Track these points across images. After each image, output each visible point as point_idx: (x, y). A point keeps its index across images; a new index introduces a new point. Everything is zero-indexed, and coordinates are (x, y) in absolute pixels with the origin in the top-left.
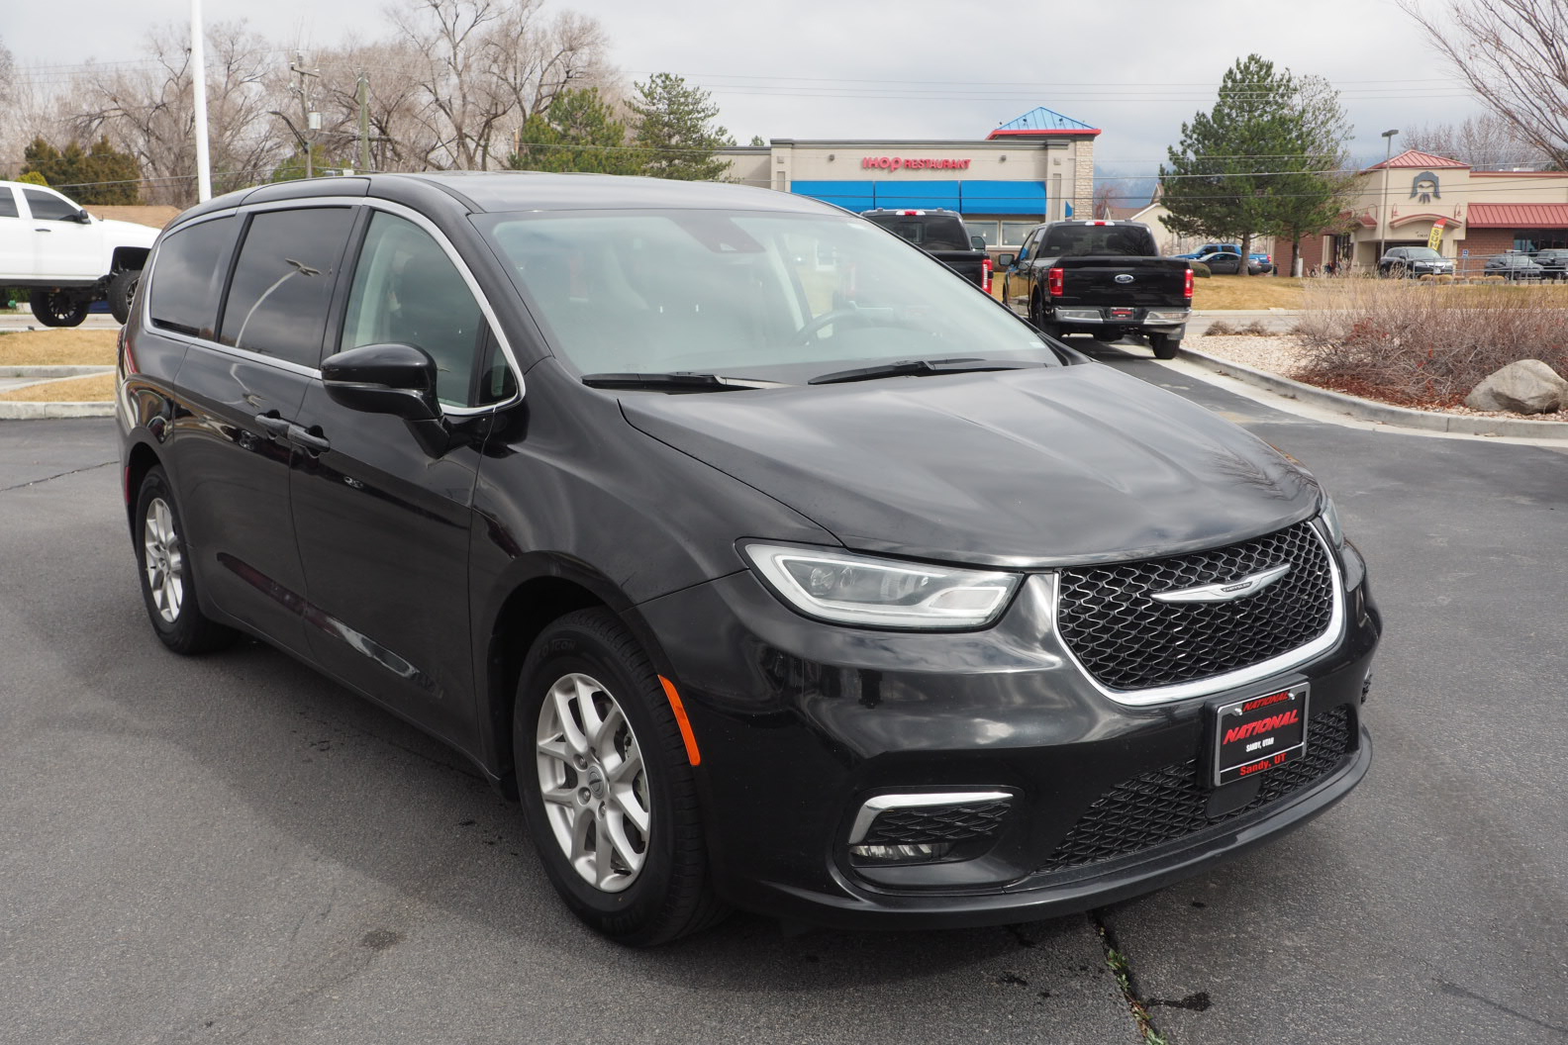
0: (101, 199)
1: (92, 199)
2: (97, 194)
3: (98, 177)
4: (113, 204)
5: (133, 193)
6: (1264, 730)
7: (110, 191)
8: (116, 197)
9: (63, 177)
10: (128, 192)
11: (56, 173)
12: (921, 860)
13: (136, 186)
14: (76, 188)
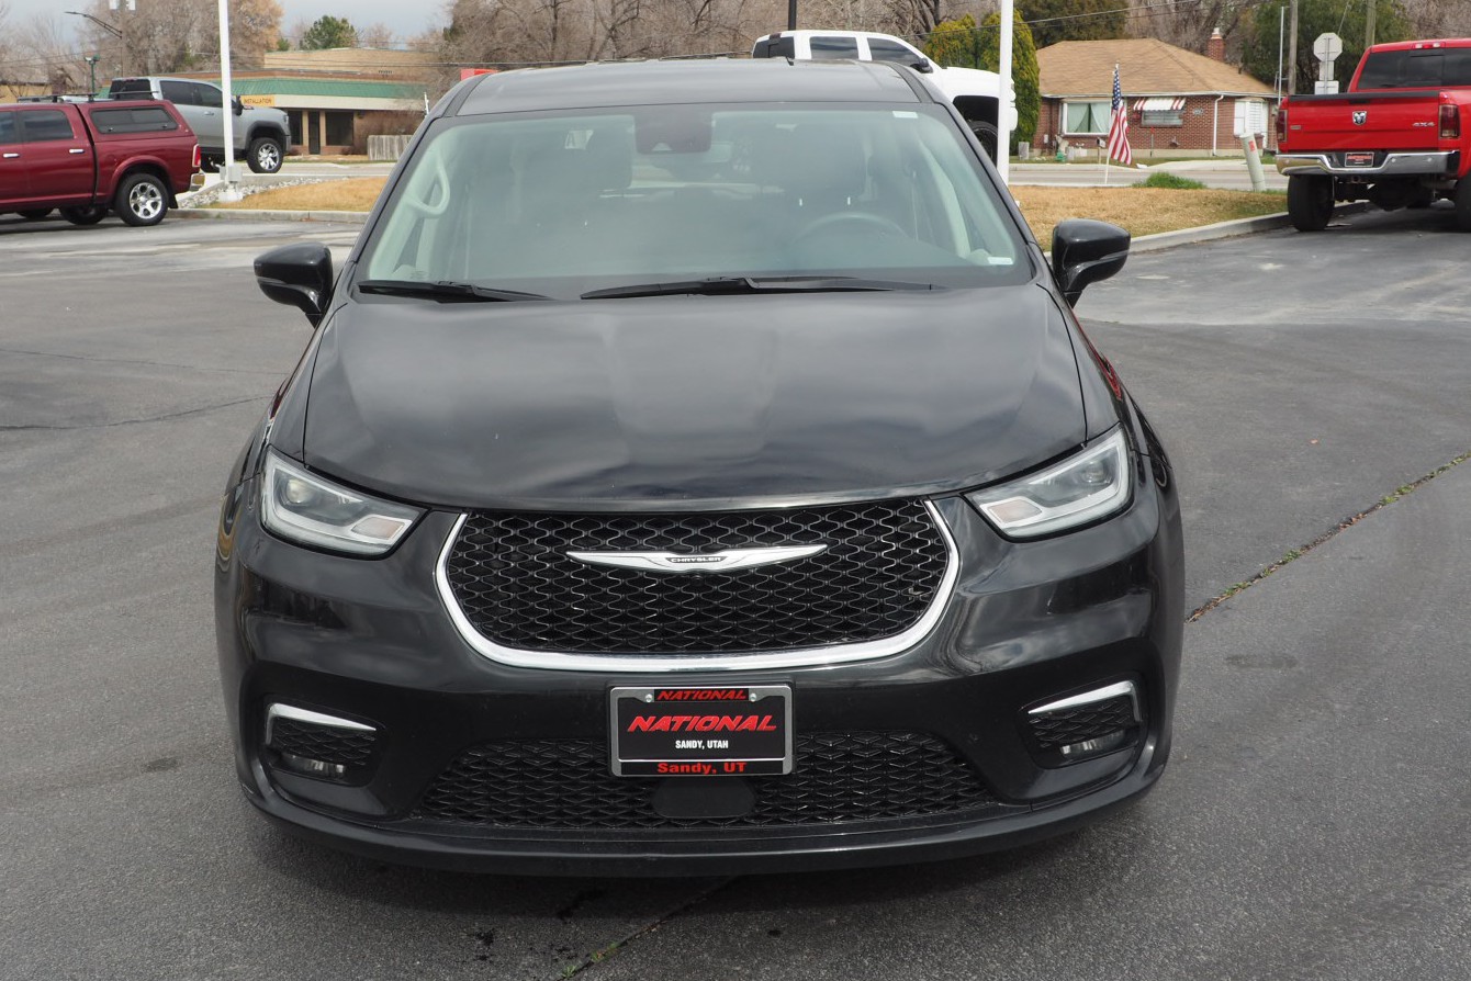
0: (1084, 34)
1: (1075, 34)
2: (1080, 28)
3: (1083, 9)
4: (1096, 39)
5: (1121, 25)
6: (706, 728)
7: (1095, 24)
8: (1100, 30)
9: (1048, 11)
10: (1114, 25)
11: (1041, 7)
12: (328, 777)
13: (1124, 18)
14: (1060, 21)
